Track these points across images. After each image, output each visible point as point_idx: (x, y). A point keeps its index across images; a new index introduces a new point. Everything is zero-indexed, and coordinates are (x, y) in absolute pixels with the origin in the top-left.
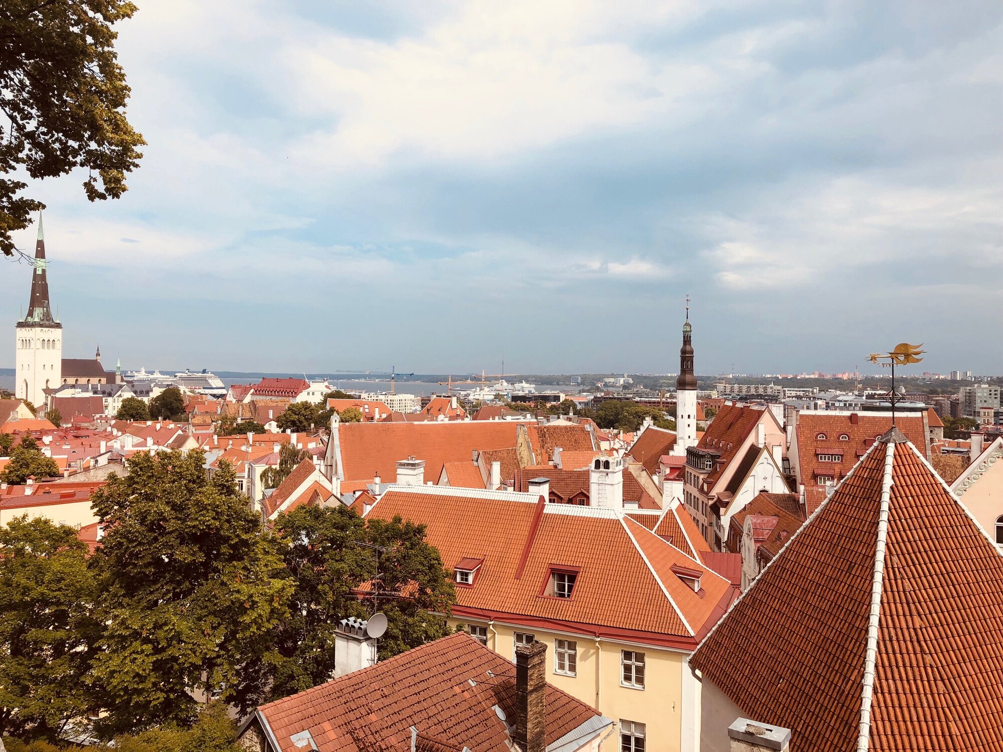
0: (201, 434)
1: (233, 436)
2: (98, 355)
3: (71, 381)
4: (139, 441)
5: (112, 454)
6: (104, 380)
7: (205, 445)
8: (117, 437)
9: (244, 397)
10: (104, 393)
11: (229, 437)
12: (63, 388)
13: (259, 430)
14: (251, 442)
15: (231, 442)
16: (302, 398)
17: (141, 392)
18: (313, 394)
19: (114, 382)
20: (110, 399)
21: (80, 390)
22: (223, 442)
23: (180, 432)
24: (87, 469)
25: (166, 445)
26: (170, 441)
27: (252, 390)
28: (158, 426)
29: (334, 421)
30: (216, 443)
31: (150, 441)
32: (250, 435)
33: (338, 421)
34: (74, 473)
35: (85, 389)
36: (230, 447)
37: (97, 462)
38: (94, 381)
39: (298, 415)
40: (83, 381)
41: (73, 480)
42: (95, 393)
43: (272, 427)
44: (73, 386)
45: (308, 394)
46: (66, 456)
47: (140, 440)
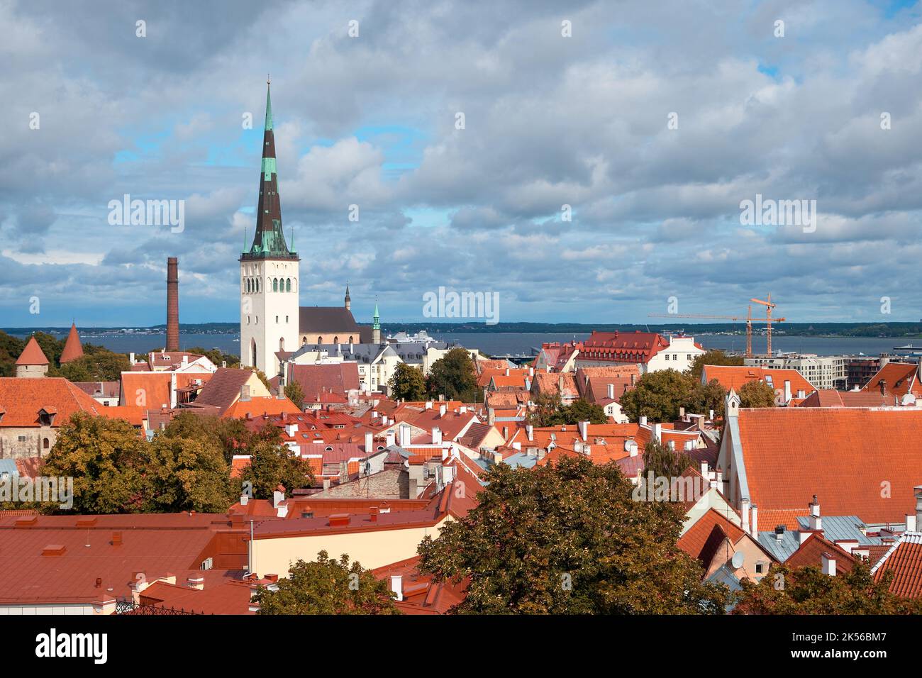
0: (509, 423)
1: (557, 427)
2: (347, 299)
3: (313, 339)
4: (419, 434)
5: (390, 455)
6: (356, 337)
7: (514, 441)
8: (388, 426)
9: (564, 363)
10: (357, 357)
11: (550, 429)
12: (304, 349)
13: (597, 417)
14: (585, 438)
15: (553, 437)
16: (657, 364)
17: (410, 356)
18: (675, 357)
19: (371, 341)
20: (367, 367)
21: (326, 353)
22: (542, 436)
23: (475, 420)
24: (355, 478)
25: (455, 439)
26: (461, 434)
27: (576, 353)
28: (443, 410)
29: (730, 404)
30: (531, 439)
31: (437, 434)
32: (585, 425)
33: (737, 404)
34: (336, 483)
35: (333, 352)
36: (552, 445)
37: (368, 466)
38: (343, 338)
39: (656, 393)
40: (328, 339)
41: (336, 494)
42: (346, 358)
43: (615, 412)
44: (316, 348)
45: (667, 357)
46: (321, 456)
47: (420, 432)
